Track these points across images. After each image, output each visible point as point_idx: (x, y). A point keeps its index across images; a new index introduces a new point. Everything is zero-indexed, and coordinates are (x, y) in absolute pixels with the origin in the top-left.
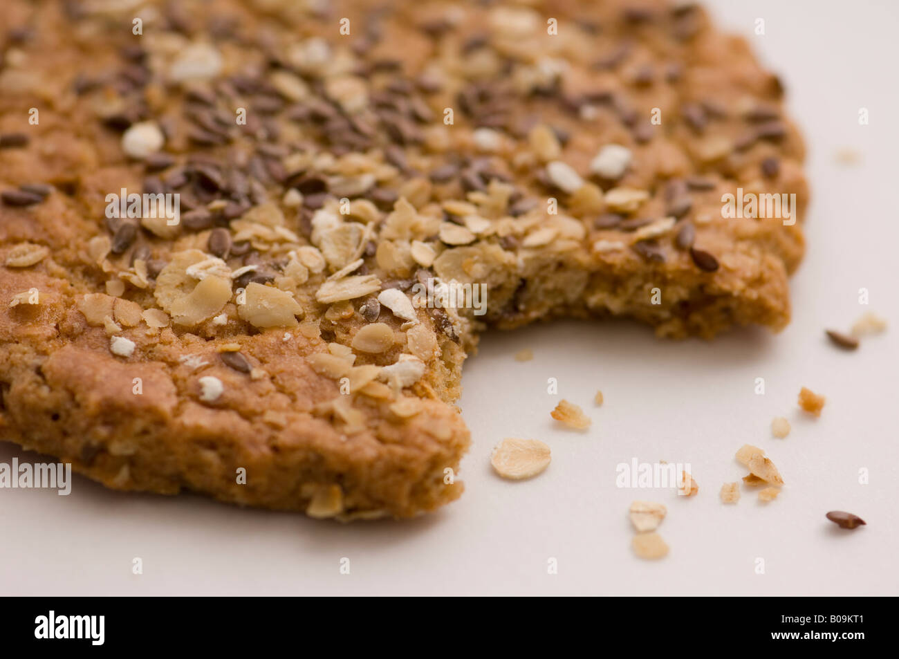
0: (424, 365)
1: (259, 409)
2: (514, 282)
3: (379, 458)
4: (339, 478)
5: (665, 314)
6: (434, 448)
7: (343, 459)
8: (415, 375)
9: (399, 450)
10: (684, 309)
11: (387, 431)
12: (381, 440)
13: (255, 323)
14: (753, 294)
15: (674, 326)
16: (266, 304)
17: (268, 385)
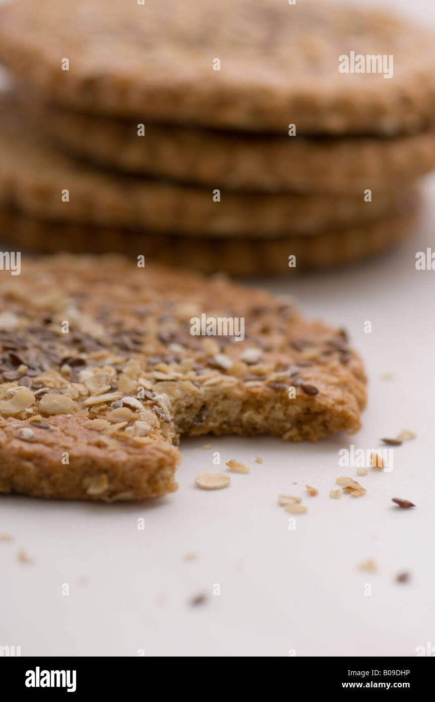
0: (150, 427)
1: (56, 442)
2: (199, 404)
3: (129, 460)
4: (106, 471)
5: (288, 425)
6: (161, 455)
7: (108, 461)
8: (146, 430)
9: (140, 457)
10: (298, 423)
11: (132, 450)
12: (129, 453)
13: (49, 412)
14: (340, 408)
15: (294, 432)
16: (55, 401)
17: (59, 433)
